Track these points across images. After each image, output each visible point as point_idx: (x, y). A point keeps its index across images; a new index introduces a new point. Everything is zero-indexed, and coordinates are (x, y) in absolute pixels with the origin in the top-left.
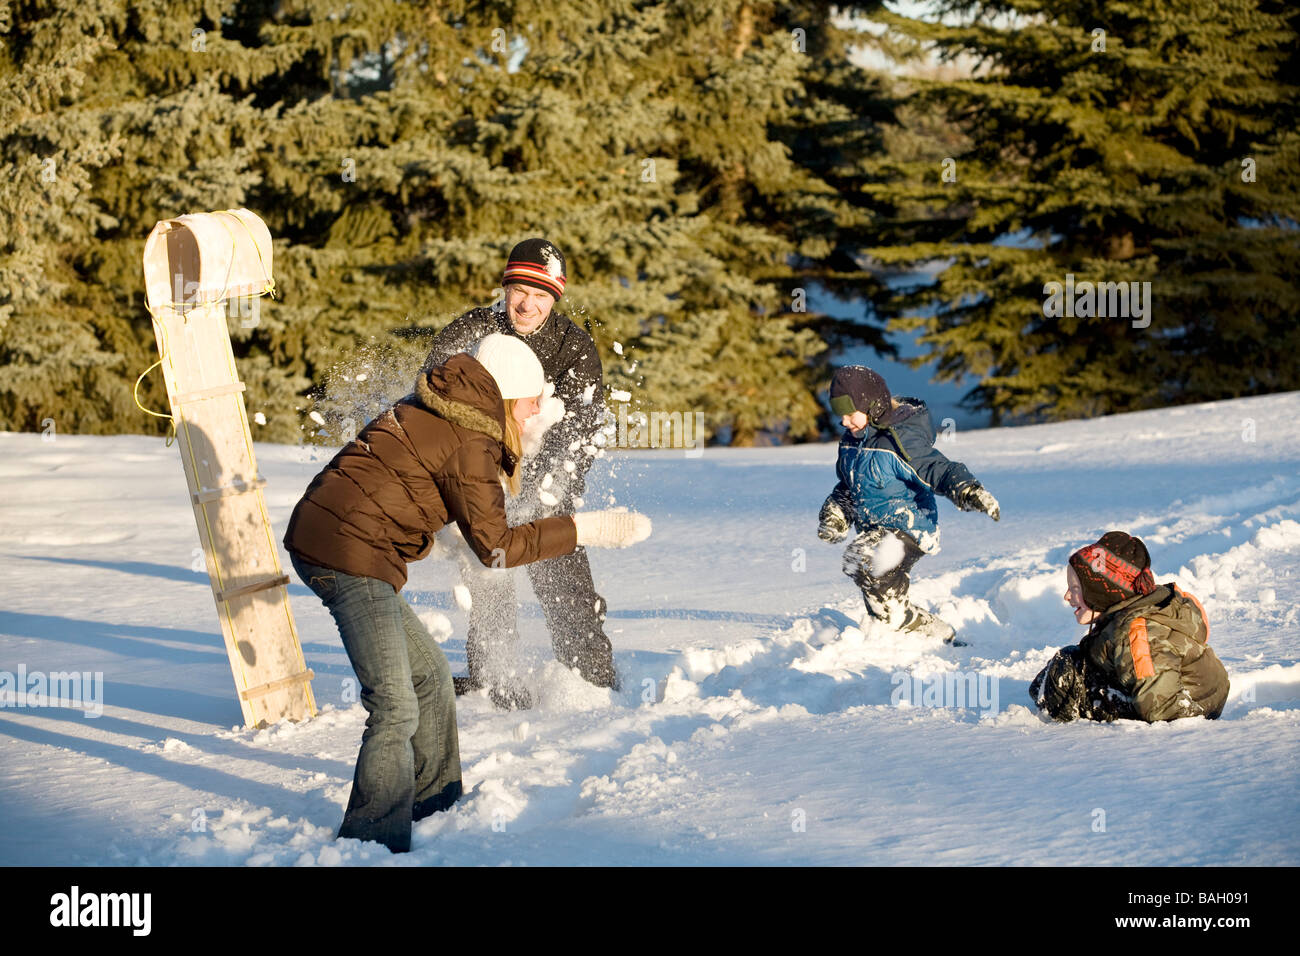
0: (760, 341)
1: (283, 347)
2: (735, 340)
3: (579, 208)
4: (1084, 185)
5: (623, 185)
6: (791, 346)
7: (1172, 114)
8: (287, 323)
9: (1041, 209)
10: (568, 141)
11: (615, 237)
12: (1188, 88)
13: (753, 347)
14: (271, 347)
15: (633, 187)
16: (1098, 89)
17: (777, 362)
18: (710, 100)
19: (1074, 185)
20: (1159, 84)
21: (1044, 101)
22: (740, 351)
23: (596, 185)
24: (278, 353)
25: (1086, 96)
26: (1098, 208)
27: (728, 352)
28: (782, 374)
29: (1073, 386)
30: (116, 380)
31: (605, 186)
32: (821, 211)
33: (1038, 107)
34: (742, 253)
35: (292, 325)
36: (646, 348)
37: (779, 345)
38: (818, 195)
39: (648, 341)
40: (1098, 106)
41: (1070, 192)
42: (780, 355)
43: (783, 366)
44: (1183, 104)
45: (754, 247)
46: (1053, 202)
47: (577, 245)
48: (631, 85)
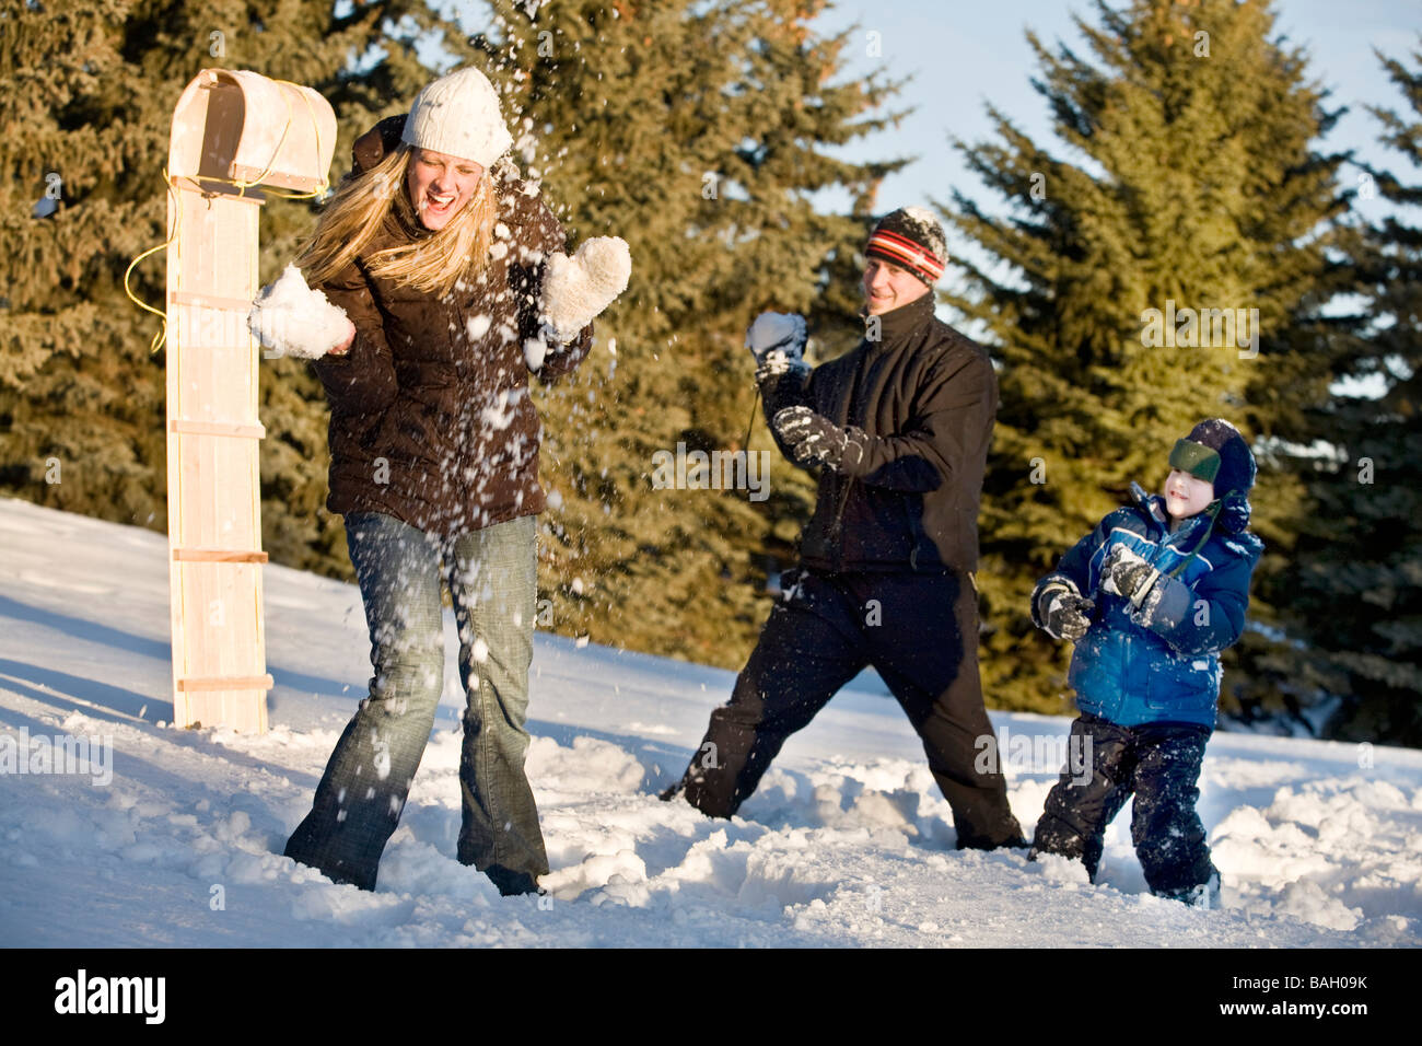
0: (725, 600)
1: (301, 499)
2: (702, 594)
3: (595, 433)
4: (1041, 521)
5: (639, 423)
6: (750, 611)
7: (1130, 476)
8: (309, 479)
9: (1000, 534)
10: (598, 370)
11: (623, 466)
12: (1148, 455)
13: (716, 604)
14: (290, 497)
15: (648, 426)
16: (1069, 439)
17: (734, 625)
18: (724, 379)
19: (1033, 518)
20: (1123, 446)
21: (1021, 440)
22: (705, 604)
23: (613, 417)
24: (296, 506)
25: (1057, 443)
26: (1050, 544)
27: (695, 604)
28: (736, 635)
29: (995, 697)
30: (143, 494)
31: (623, 421)
32: (799, 500)
33: (1013, 444)
34: (722, 521)
35: (313, 483)
36: (630, 573)
37: (740, 608)
38: (800, 485)
39: (634, 567)
40: (1066, 454)
41: (1026, 523)
42: (738, 619)
43: (739, 629)
44: (1140, 470)
45: (736, 518)
46: (1010, 531)
47: (586, 467)
48: (664, 333)
